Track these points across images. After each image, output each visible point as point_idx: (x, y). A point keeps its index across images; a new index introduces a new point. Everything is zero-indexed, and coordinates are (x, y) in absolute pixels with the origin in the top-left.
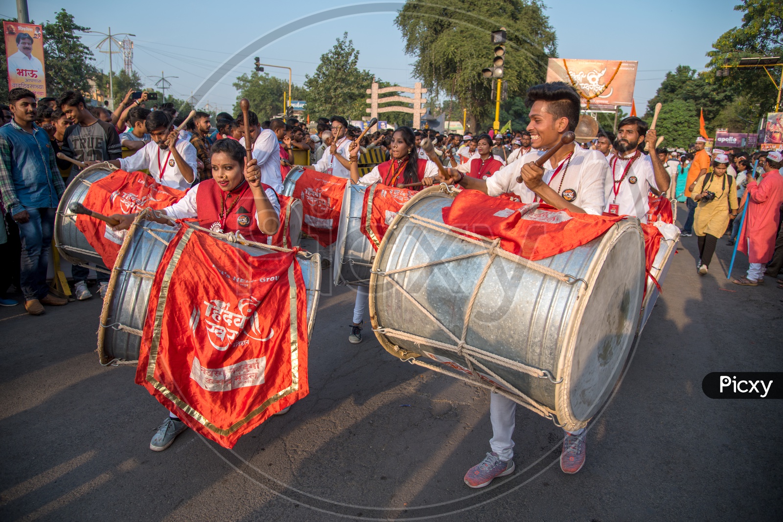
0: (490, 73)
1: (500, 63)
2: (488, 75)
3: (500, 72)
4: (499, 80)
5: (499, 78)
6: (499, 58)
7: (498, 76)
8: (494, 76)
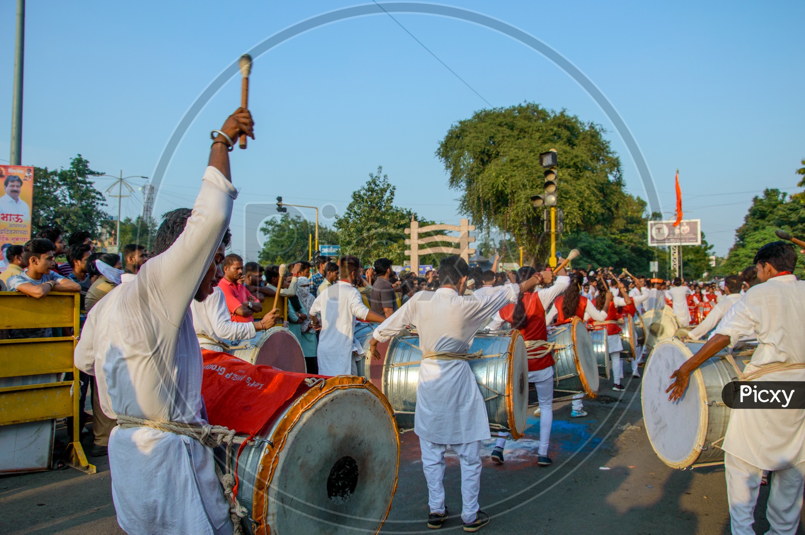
0: (541, 201)
1: (552, 189)
2: (538, 203)
3: (552, 199)
4: (553, 209)
5: (552, 206)
6: (550, 183)
7: (551, 203)
8: (546, 204)
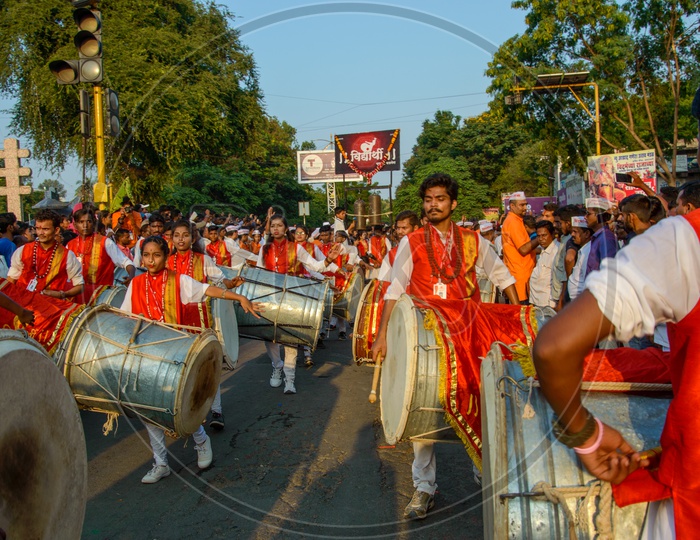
0: (71, 74)
1: (92, 49)
2: (68, 76)
3: (94, 70)
4: (97, 89)
5: (96, 84)
6: (88, 37)
7: (91, 78)
8: (81, 79)
